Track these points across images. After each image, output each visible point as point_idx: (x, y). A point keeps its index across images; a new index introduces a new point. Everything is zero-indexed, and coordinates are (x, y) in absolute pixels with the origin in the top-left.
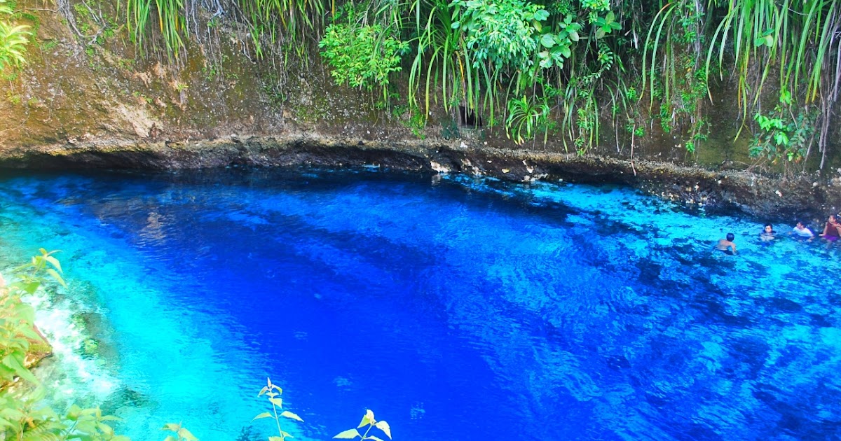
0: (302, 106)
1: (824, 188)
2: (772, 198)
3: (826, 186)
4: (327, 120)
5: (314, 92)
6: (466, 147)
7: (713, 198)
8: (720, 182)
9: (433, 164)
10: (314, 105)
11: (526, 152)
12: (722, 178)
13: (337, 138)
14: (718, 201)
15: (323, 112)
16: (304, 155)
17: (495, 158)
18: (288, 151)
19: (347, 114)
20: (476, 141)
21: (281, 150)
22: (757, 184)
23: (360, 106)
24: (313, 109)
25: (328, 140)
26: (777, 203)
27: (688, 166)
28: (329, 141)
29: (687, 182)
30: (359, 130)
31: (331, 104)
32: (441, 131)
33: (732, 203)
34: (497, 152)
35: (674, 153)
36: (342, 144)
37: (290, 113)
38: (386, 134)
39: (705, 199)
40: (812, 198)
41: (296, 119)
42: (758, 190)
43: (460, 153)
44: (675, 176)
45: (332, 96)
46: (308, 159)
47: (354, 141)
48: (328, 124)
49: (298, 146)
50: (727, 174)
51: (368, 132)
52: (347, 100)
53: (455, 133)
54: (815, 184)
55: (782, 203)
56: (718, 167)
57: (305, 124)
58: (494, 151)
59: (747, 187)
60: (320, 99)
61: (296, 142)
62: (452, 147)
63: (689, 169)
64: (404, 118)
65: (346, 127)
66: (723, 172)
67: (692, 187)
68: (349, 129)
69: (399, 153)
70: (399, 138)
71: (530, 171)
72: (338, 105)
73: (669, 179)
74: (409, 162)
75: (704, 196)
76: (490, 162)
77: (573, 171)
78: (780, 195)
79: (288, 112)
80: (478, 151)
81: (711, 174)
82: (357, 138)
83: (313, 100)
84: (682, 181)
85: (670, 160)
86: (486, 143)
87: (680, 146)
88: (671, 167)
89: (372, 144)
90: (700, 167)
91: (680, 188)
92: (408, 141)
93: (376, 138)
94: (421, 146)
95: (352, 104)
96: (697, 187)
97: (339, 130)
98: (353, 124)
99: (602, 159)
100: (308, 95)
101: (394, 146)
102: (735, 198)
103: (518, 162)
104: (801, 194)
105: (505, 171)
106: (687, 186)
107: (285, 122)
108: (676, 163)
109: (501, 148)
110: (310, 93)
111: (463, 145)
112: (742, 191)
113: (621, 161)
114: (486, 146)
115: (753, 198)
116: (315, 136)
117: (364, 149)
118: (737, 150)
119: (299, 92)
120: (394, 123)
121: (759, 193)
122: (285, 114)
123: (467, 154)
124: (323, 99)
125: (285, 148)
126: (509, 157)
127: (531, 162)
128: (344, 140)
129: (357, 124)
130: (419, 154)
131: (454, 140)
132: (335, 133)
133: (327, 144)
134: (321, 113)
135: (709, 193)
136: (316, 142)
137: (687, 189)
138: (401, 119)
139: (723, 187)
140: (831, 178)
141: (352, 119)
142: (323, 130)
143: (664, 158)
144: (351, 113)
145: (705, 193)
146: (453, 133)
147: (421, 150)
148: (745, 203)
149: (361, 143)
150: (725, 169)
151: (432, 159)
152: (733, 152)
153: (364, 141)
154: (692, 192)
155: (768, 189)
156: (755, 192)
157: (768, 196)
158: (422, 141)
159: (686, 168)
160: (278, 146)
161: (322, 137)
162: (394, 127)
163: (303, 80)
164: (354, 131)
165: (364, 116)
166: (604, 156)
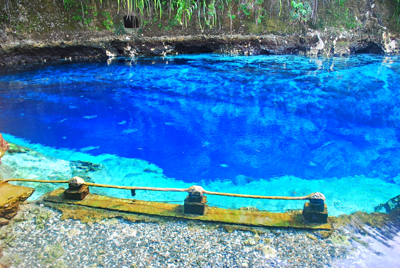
0: (21, 22)
1: (304, 37)
2: (283, 45)
3: (305, 36)
4: (38, 31)
5: (29, 13)
6: (129, 39)
7: (256, 49)
8: (260, 41)
9: (107, 52)
10: (29, 22)
11: (165, 37)
12: (262, 39)
13: (46, 42)
14: (258, 50)
15: (35, 26)
16: (20, 56)
17: (147, 43)
18: (10, 54)
19: (53, 25)
20: (136, 35)
21: (5, 53)
22: (277, 40)
23: (62, 20)
24: (28, 24)
25: (39, 44)
26: (286, 47)
27: (247, 35)
28: (41, 44)
29: (246, 43)
30: (61, 35)
31: (42, 20)
32: (114, 31)
33: (265, 50)
34: (148, 39)
35: (241, 29)
36: (49, 45)
37: (11, 29)
38: (80, 36)
39: (253, 50)
40: (299, 43)
41: (15, 32)
42: (277, 42)
43: (125, 43)
44: (241, 40)
45: (42, 15)
46: (23, 58)
47: (57, 42)
48: (39, 34)
49: (16, 51)
50: (264, 37)
51: (68, 36)
52: (53, 16)
53: (123, 31)
54: (300, 36)
55: (287, 46)
56: (261, 33)
57: (23, 35)
58: (147, 39)
59: (272, 41)
60: (33, 18)
61: (15, 47)
62: (121, 40)
63: (248, 36)
64: (91, 25)
65: (52, 34)
66: (262, 36)
67: (248, 45)
68: (55, 35)
69: (86, 47)
70: (88, 38)
71: (166, 48)
72: (47, 20)
73: (237, 43)
74: (92, 52)
75: (252, 49)
76: (144, 45)
77: (188, 45)
78: (287, 43)
79: (9, 28)
80: (136, 40)
81: (258, 37)
82: (59, 41)
83: (28, 18)
84: (243, 42)
85: (239, 33)
86: (142, 35)
87: (244, 25)
88: (240, 36)
89: (70, 43)
90: (253, 35)
91: (242, 46)
92: (93, 39)
93: (73, 39)
94: (101, 42)
95: (56, 19)
96: (249, 45)
97: (48, 37)
98: (57, 32)
99: (205, 37)
100: (25, 15)
101: (84, 43)
102: (267, 47)
103: (160, 43)
104: (295, 41)
105: (152, 49)
106: (245, 45)
107: (7, 35)
108: (242, 34)
109: (151, 37)
110: (26, 14)
111: (128, 38)
112: (270, 44)
113: (216, 36)
114: (142, 37)
115: (275, 46)
116: (30, 42)
117: (64, 47)
118: (268, 25)
119: (18, 13)
120: (85, 29)
121: (278, 43)
122: (7, 29)
123: (129, 43)
124: (35, 18)
125: (8, 52)
126: (155, 41)
127: (167, 43)
128: (51, 43)
129: (60, 31)
130: (100, 46)
131: (122, 35)
132: (44, 39)
133: (39, 47)
134: (34, 26)
135: (254, 47)
136: (30, 46)
137: (245, 47)
138: (89, 26)
139: (262, 43)
140: (306, 33)
141: (56, 28)
142: (36, 38)
143: (236, 32)
144: (56, 25)
145: (252, 47)
146: (121, 31)
147: (101, 44)
148: (272, 49)
149: (63, 43)
150: (263, 34)
151: (107, 49)
152: (267, 26)
153: (65, 42)
154: (247, 47)
155: (282, 41)
156: (276, 43)
157: (282, 44)
158: (101, 38)
159: (246, 36)
160: (3, 51)
161: (35, 42)
162: (85, 31)
163: (20, 5)
164: (58, 36)
165: (65, 26)
166: (207, 35)
